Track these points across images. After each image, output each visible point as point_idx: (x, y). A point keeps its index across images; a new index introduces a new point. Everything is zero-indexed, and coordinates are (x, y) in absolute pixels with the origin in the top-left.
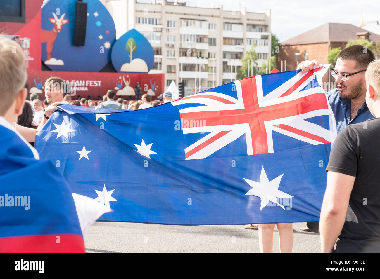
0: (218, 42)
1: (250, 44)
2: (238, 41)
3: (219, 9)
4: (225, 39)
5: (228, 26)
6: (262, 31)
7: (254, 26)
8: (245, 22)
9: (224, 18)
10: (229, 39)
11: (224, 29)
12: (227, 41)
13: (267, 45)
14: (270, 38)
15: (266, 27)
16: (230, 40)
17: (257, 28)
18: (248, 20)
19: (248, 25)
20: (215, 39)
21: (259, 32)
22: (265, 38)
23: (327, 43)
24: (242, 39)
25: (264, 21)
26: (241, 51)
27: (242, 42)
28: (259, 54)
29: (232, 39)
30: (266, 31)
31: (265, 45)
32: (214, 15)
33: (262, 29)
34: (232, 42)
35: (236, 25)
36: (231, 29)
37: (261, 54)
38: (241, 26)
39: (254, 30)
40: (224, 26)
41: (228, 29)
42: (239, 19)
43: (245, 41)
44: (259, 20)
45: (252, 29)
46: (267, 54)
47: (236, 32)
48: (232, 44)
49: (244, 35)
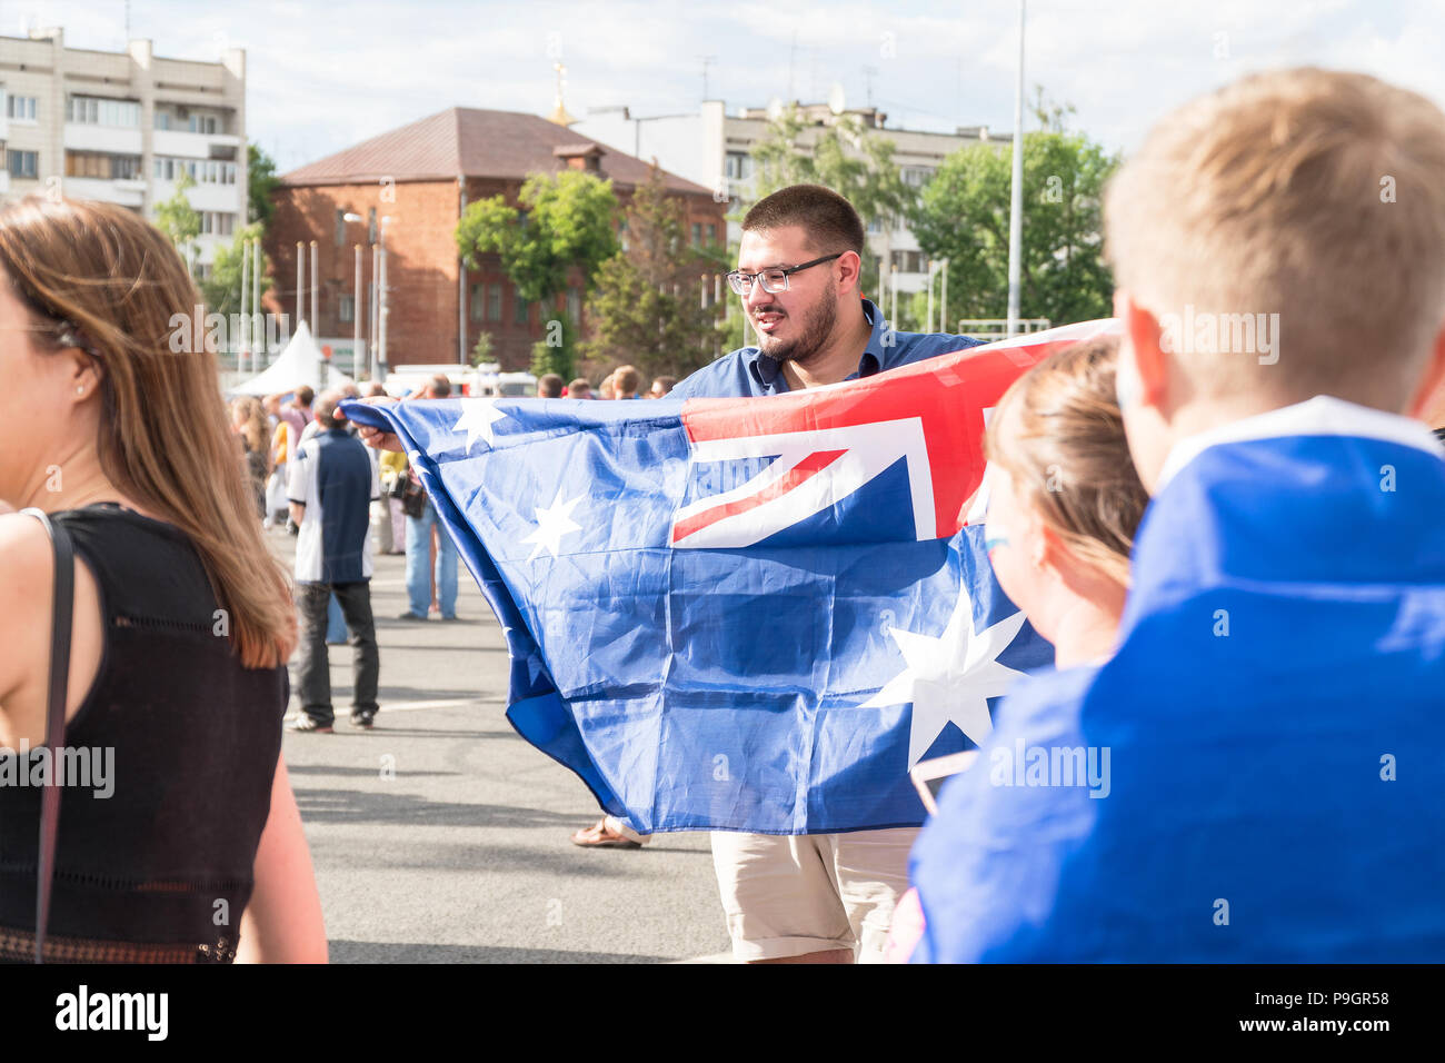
0: (44, 165)
1: (170, 175)
2: (123, 165)
3: (48, 41)
4: (72, 154)
5: (83, 107)
6: (212, 131)
7: (183, 110)
8: (150, 95)
9: (70, 77)
10: (87, 154)
11: (70, 117)
12: (79, 161)
13: (232, 181)
14: (243, 156)
15: (226, 116)
16: (92, 161)
17: (195, 116)
18: (160, 86)
19: (160, 104)
20: (33, 156)
21: (202, 131)
22: (225, 155)
23: (451, 180)
24: (139, 159)
25: (220, 91)
26: (135, 201)
27: (139, 170)
28: (200, 213)
29: (99, 155)
30: (227, 130)
31: (224, 181)
32: (29, 62)
33: (212, 122)
34: (98, 168)
35: (113, 105)
36: (95, 119)
37: (210, 215)
38: (131, 107)
39: (184, 124)
40: (70, 105)
41: (83, 118)
42: (127, 83)
43: (150, 165)
44: (203, 89)
45: (175, 122)
46: (231, 216)
47: (115, 130)
48: (98, 177)
49: (147, 140)
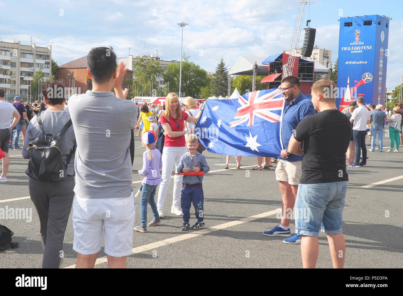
0: (17, 65)
1: (38, 67)
2: (30, 65)
3: (18, 44)
4: (21, 63)
5: (23, 55)
6: (45, 60)
7: (40, 56)
8: (35, 53)
9: (21, 50)
10: (24, 63)
11: (21, 57)
12: (23, 64)
13: (49, 68)
14: (51, 63)
15: (48, 57)
16: (25, 64)
17: (43, 57)
18: (37, 51)
19: (36, 55)
20: (15, 63)
21: (44, 60)
22: (48, 63)
23: (86, 68)
24: (33, 64)
25: (47, 53)
26: (32, 71)
27: (33, 66)
28: (44, 73)
29: (26, 63)
30: (48, 60)
31: (47, 68)
32: (14, 47)
33: (45, 58)
34: (26, 65)
35: (29, 55)
36: (26, 57)
37: (45, 73)
38: (32, 55)
39: (41, 58)
40: (21, 55)
41: (23, 57)
42: (31, 51)
43: (35, 65)
44: (44, 52)
45: (39, 58)
46: (49, 73)
47: (29, 59)
48: (26, 67)
49: (34, 61)
